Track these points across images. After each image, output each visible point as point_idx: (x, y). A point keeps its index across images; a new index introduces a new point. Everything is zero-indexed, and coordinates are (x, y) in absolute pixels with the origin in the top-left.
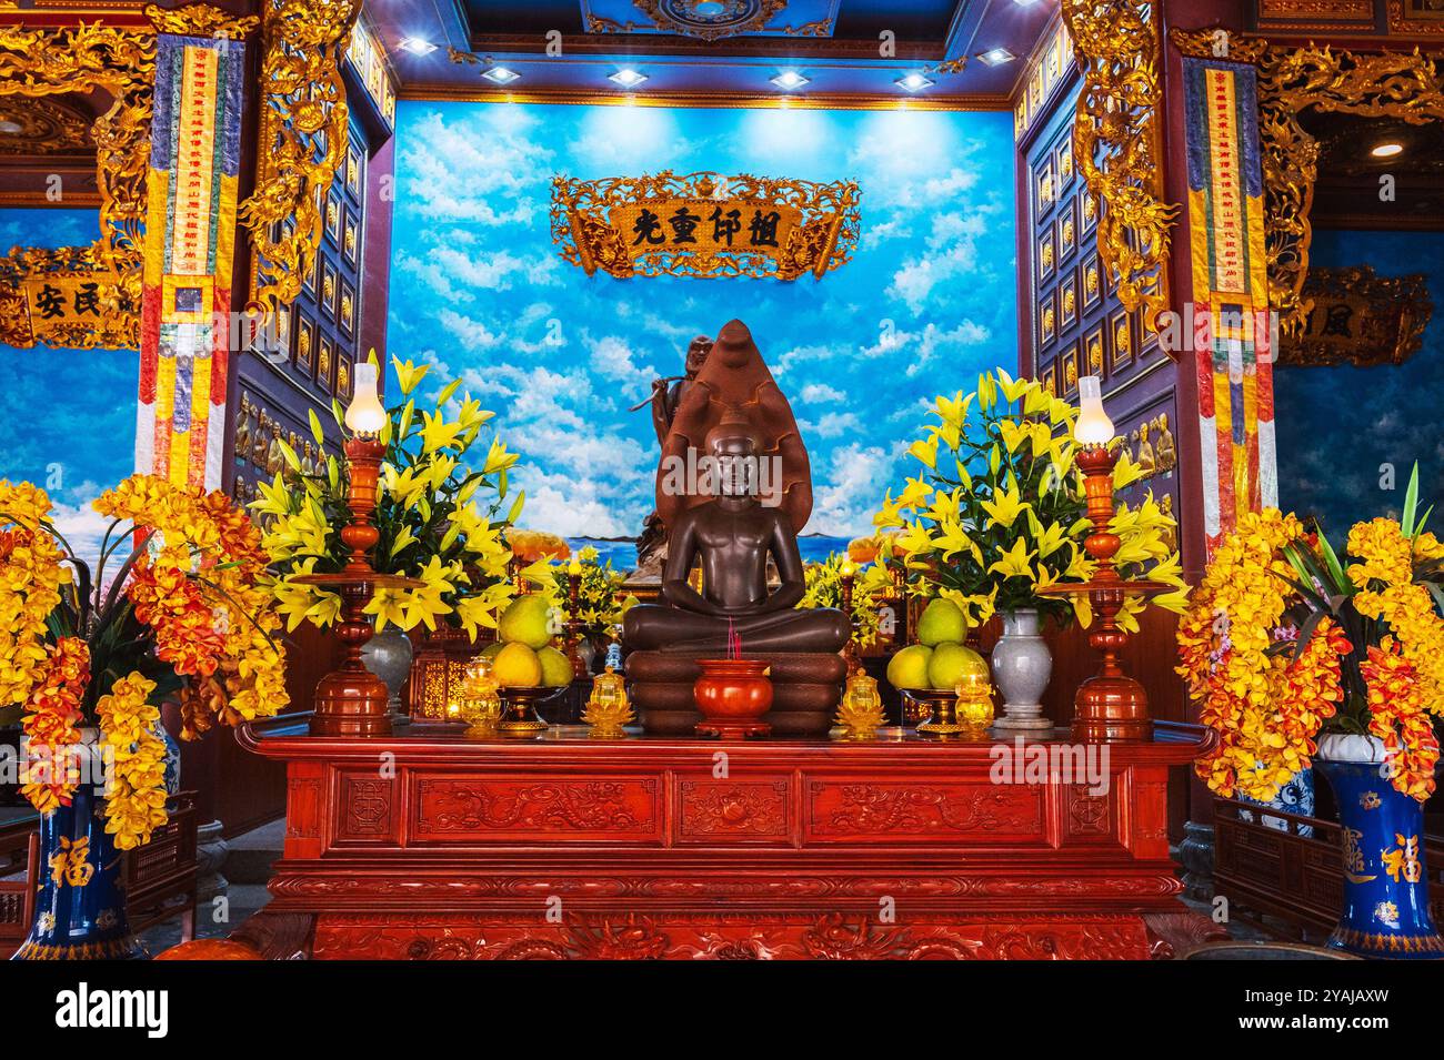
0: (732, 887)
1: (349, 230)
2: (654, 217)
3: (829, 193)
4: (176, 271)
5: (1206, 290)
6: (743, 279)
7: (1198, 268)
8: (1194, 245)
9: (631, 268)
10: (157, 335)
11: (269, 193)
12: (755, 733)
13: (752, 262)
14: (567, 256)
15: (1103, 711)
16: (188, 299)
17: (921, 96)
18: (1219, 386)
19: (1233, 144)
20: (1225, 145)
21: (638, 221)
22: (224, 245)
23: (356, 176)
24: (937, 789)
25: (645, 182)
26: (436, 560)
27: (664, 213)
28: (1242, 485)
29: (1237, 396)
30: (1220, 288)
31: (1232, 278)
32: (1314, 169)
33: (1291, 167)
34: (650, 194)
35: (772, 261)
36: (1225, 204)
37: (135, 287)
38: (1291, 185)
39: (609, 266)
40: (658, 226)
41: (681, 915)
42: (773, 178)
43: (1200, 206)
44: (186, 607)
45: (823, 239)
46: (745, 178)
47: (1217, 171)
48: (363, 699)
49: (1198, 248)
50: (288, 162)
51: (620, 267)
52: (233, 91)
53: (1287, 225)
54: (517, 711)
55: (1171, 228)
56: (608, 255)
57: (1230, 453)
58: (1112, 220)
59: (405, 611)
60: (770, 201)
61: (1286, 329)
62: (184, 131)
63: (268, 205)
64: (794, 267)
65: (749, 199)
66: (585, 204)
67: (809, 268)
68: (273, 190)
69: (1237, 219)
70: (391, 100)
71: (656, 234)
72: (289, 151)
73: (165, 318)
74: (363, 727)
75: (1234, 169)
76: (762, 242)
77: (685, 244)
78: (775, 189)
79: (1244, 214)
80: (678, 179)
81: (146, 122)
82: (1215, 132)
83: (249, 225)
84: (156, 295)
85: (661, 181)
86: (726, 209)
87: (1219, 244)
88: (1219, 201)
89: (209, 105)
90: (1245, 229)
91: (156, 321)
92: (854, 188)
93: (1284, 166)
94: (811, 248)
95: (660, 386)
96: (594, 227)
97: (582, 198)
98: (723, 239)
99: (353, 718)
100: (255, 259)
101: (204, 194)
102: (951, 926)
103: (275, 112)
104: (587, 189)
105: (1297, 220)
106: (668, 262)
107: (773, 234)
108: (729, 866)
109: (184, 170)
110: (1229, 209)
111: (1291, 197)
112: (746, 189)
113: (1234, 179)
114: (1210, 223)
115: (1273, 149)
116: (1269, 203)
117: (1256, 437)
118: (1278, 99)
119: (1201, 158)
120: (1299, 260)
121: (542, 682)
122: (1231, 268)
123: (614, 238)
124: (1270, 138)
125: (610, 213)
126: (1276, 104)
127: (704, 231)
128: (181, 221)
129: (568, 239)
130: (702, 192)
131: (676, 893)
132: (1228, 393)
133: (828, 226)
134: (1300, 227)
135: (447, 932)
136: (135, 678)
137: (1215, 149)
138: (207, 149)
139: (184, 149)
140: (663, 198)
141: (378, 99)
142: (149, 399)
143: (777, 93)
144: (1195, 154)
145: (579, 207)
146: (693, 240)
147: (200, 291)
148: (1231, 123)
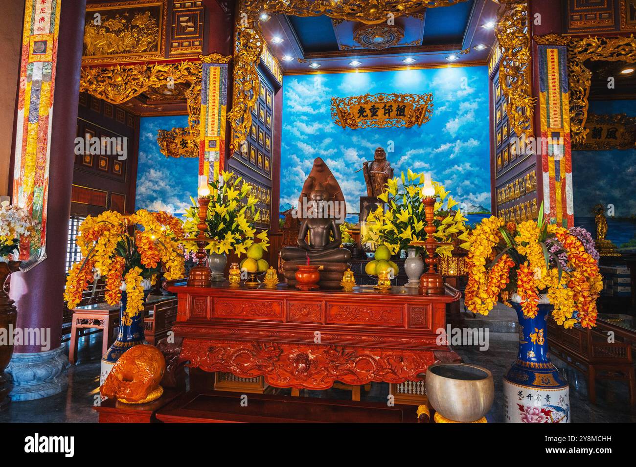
0: (303, 336)
1: (268, 118)
2: (364, 109)
3: (422, 98)
4: (209, 135)
5: (546, 127)
6: (394, 127)
7: (543, 120)
8: (542, 112)
9: (357, 126)
10: (204, 155)
11: (236, 110)
12: (312, 289)
13: (397, 122)
14: (337, 123)
15: (428, 284)
16: (213, 144)
17: (454, 63)
18: (550, 161)
19: (557, 75)
20: (554, 75)
21: (359, 110)
22: (222, 126)
23: (270, 101)
24: (368, 308)
25: (361, 98)
26: (230, 233)
27: (367, 107)
28: (559, 196)
29: (557, 164)
30: (551, 126)
31: (556, 123)
32: (590, 82)
33: (581, 81)
34: (363, 101)
35: (403, 122)
36: (554, 97)
37: (198, 141)
38: (580, 88)
39: (350, 125)
40: (365, 112)
41: (287, 343)
42: (403, 94)
43: (544, 98)
44: (149, 248)
45: (421, 113)
46: (394, 94)
47: (551, 85)
48: (202, 275)
49: (543, 113)
50: (241, 100)
51: (354, 125)
52: (225, 79)
53: (579, 103)
54: (251, 279)
55: (534, 106)
56: (349, 122)
57: (554, 185)
58: (512, 104)
59: (219, 248)
60: (402, 101)
61: (578, 140)
62: (210, 93)
63: (235, 114)
64: (411, 123)
65: (395, 101)
66: (342, 106)
67: (416, 123)
68: (237, 109)
69: (558, 101)
70: (281, 76)
71: (365, 114)
72: (242, 96)
73: (206, 150)
74: (202, 283)
75: (557, 84)
76: (400, 115)
77: (374, 117)
78: (404, 97)
79: (561, 100)
80: (371, 96)
81: (200, 90)
82: (550, 71)
83: (230, 120)
84: (203, 143)
85: (366, 97)
86: (388, 105)
87: (551, 111)
88: (551, 96)
89: (218, 84)
90: (561, 105)
91: (204, 151)
92: (431, 96)
93: (578, 81)
94: (417, 116)
95: (366, 164)
96: (345, 113)
97: (341, 104)
98: (387, 115)
99: (199, 280)
100: (232, 130)
101: (216, 111)
102: (370, 351)
103: (238, 85)
104: (342, 101)
105: (583, 100)
106: (369, 123)
107: (404, 112)
108: (303, 329)
109: (211, 104)
110: (555, 98)
111: (580, 92)
112: (394, 98)
113: (557, 87)
114: (548, 103)
115: (574, 76)
116: (572, 95)
117: (564, 179)
118: (576, 57)
119: (544, 81)
120: (583, 115)
121: (258, 270)
122: (556, 119)
123: (351, 116)
124: (573, 72)
125: (350, 108)
126: (575, 59)
127: (380, 112)
128: (210, 120)
129: (337, 117)
130: (380, 100)
131: (286, 337)
132: (554, 164)
133: (422, 109)
134: (584, 103)
135: (220, 345)
136: (137, 268)
137: (550, 77)
138: (217, 98)
139: (211, 98)
140: (367, 102)
141: (276, 76)
142: (202, 174)
143: (405, 65)
144: (542, 79)
145: (340, 107)
146: (377, 116)
147: (216, 141)
148: (556, 67)
